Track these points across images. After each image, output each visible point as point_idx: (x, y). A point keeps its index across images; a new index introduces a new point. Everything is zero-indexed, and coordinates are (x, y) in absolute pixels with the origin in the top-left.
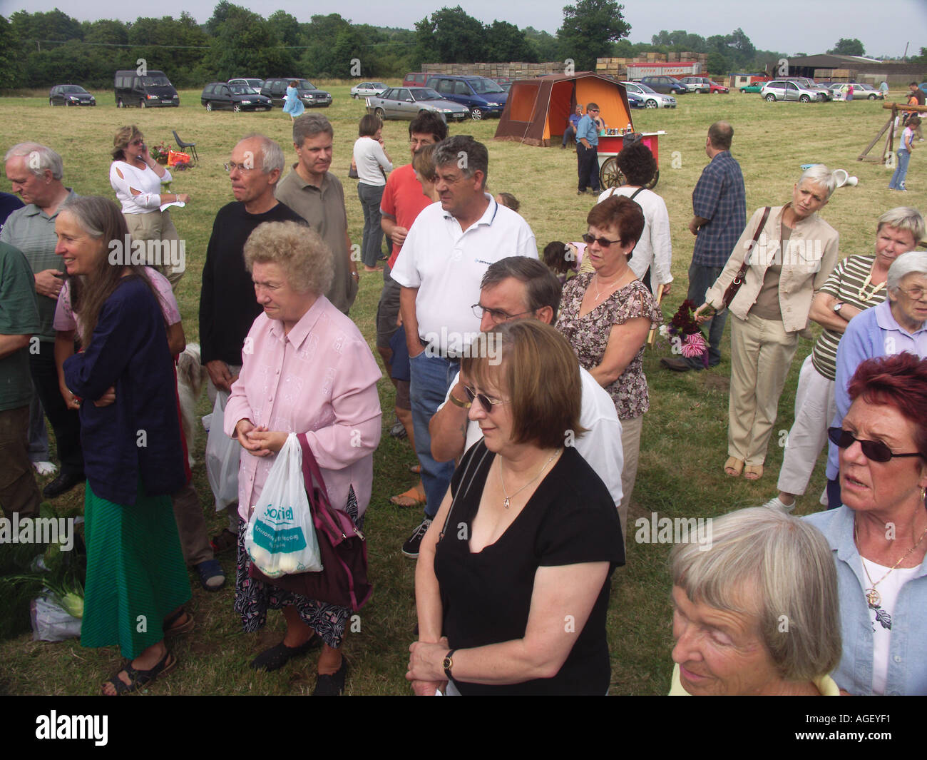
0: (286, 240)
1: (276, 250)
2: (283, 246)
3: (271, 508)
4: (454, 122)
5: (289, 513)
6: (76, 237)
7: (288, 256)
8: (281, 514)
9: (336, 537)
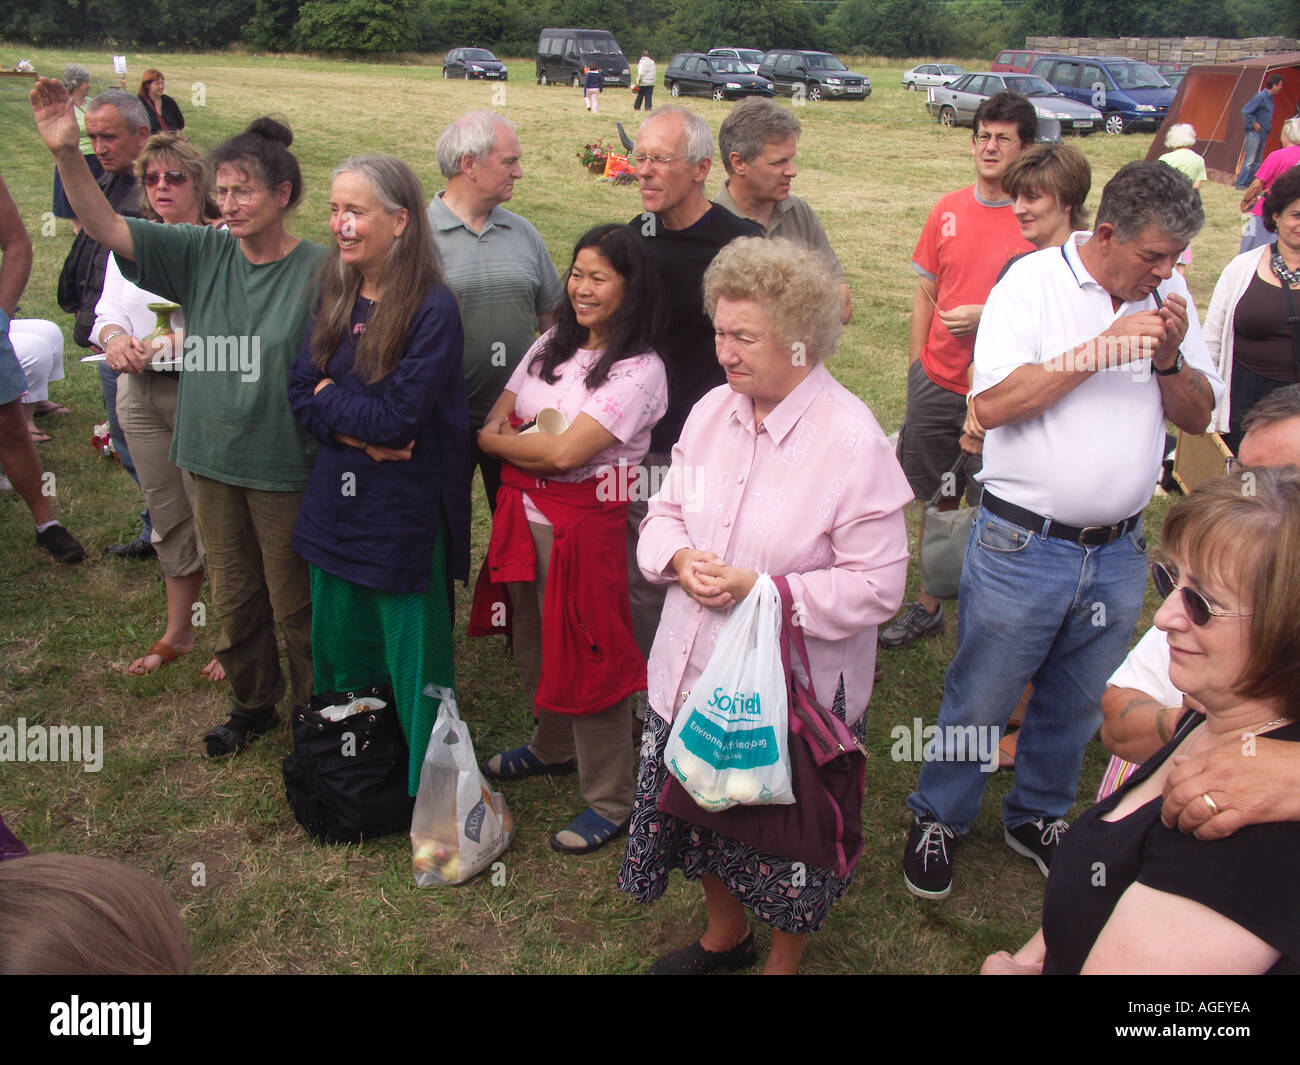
0: (775, 266)
1: (759, 280)
2: (770, 274)
3: (720, 694)
4: (1074, 135)
5: (753, 704)
6: (367, 210)
7: (776, 292)
8: (738, 705)
9: (826, 748)
